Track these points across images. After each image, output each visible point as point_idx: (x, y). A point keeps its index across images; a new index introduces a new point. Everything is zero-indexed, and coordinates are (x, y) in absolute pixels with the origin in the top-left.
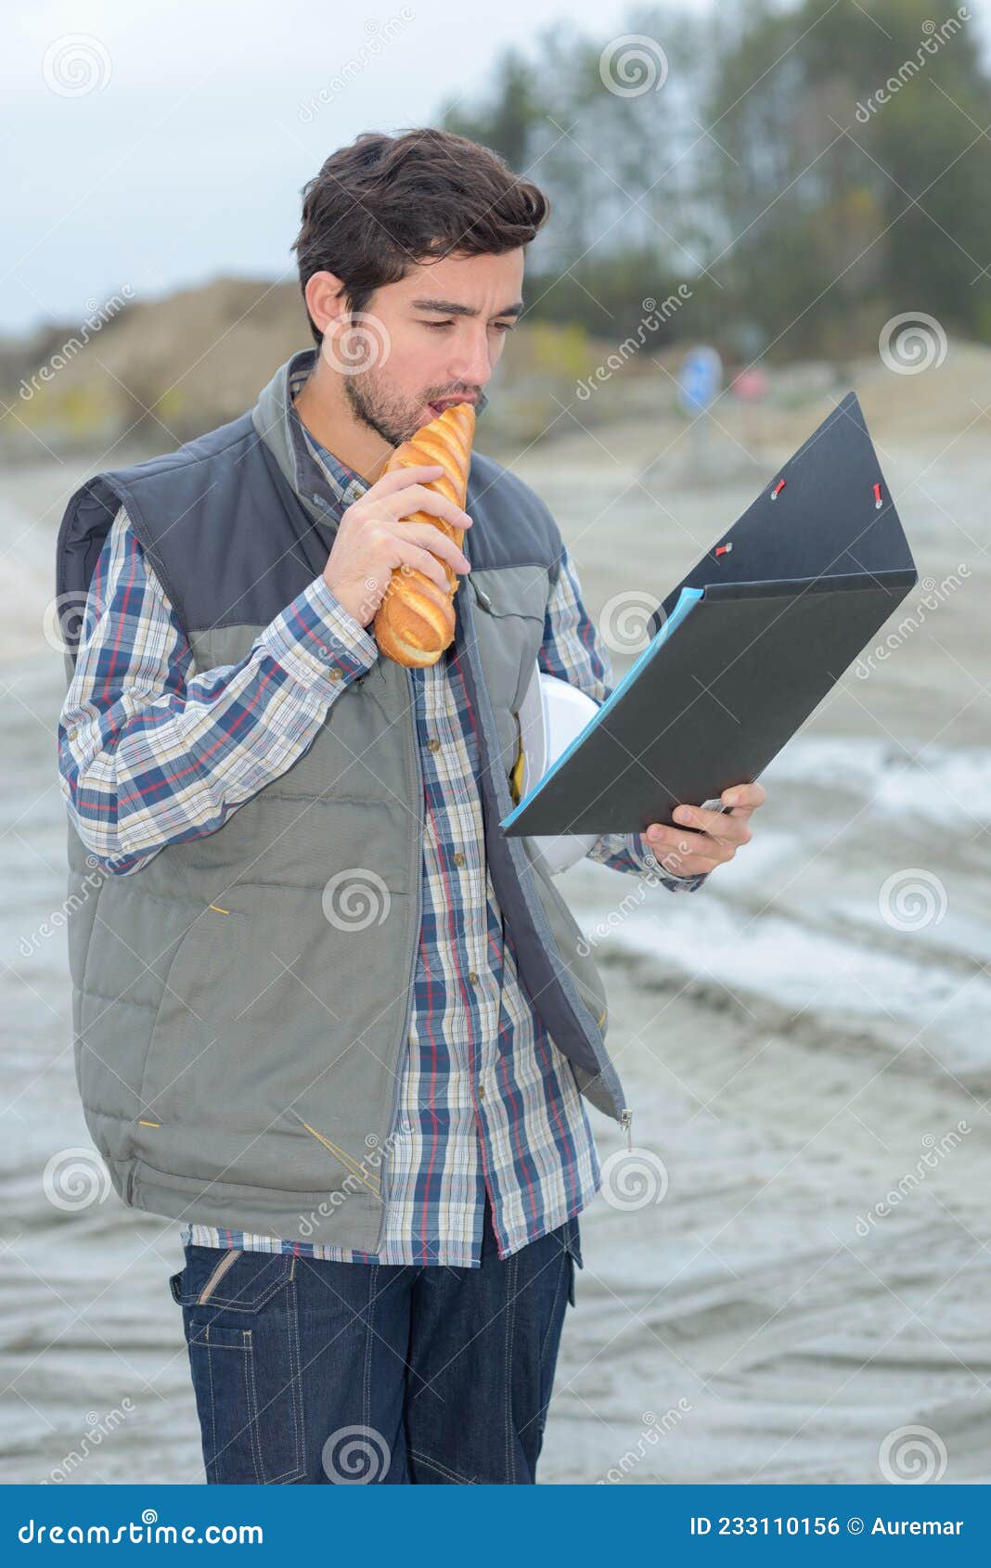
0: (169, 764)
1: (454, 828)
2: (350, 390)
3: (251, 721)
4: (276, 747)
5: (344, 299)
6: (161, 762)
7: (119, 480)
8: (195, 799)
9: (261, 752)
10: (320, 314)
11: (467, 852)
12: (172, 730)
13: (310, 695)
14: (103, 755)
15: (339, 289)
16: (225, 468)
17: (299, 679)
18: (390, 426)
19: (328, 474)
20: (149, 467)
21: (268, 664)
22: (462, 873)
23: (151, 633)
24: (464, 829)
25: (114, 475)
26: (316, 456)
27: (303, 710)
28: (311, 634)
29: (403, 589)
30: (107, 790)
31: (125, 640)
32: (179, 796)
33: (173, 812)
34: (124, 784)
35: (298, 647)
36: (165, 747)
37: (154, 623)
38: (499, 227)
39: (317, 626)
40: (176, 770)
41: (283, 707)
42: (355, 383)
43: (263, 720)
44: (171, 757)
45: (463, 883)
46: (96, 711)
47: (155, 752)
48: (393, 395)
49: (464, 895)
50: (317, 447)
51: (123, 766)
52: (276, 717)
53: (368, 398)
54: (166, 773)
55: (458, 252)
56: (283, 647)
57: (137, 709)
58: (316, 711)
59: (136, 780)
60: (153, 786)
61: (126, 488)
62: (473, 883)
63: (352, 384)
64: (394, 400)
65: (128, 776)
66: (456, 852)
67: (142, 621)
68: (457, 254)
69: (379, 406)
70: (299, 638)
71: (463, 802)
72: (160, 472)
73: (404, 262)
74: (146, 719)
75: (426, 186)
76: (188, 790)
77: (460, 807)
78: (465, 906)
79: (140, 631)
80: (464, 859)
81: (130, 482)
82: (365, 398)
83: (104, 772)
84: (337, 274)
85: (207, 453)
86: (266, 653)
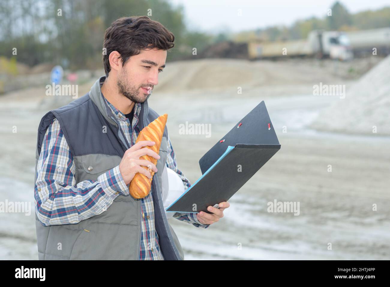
0: (68, 208)
1: (147, 209)
2: (119, 84)
3: (94, 203)
4: (99, 210)
5: (120, 59)
6: (65, 207)
7: (57, 113)
8: (72, 218)
9: (95, 211)
10: (112, 62)
11: (150, 215)
12: (70, 200)
13: (109, 198)
14: (49, 200)
15: (119, 56)
16: (84, 109)
17: (108, 194)
18: (131, 93)
19: (112, 111)
20: (64, 109)
21: (100, 190)
22: (149, 221)
23: (61, 159)
24: (149, 209)
25: (55, 111)
26: (109, 106)
27: (107, 202)
28: (114, 185)
29: (137, 179)
30: (49, 210)
31: (54, 162)
32: (68, 216)
33: (65, 219)
34: (54, 210)
35: (110, 188)
36: (67, 203)
37: (62, 156)
38: (167, 42)
39: (116, 184)
40: (69, 210)
41: (102, 200)
42: (121, 82)
43: (97, 204)
44: (68, 206)
45: (149, 224)
46: (46, 184)
47: (64, 204)
48: (132, 85)
49: (150, 227)
50: (109, 103)
51: (55, 206)
52: (100, 203)
53: (125, 86)
54: (66, 210)
55: (155, 48)
56: (105, 186)
57: (59, 187)
58: (111, 201)
59: (58, 210)
60: (62, 212)
61: (59, 115)
62: (152, 224)
63: (120, 82)
64: (132, 86)
65: (56, 209)
66: (147, 215)
67: (59, 156)
68: (155, 49)
69: (128, 88)
70: (110, 185)
71: (149, 201)
72: (67, 110)
73: (140, 50)
74: (63, 193)
75: (147, 30)
76: (71, 215)
77: (148, 203)
78: (150, 230)
79: (58, 159)
80: (149, 217)
81: (60, 113)
82: (124, 86)
83: (49, 205)
84: (119, 52)
85: (78, 105)
86: (100, 187)
